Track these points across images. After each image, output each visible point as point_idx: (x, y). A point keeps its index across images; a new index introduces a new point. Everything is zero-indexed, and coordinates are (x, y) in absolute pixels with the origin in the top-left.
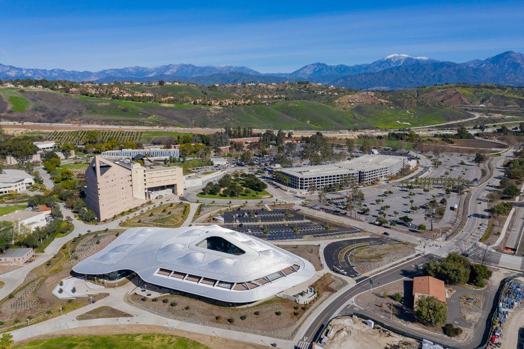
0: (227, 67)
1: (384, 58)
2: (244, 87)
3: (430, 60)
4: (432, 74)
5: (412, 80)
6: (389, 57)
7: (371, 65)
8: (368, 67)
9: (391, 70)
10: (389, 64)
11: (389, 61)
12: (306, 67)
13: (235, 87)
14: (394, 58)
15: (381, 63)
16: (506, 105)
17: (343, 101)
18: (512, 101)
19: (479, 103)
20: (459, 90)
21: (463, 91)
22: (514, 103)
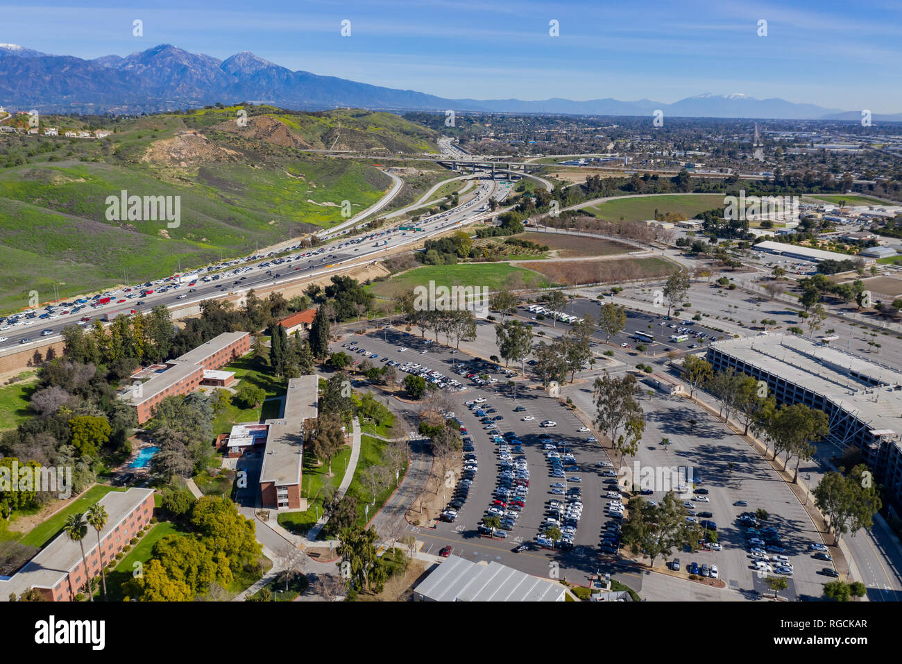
16: (368, 147)
17: (158, 156)
18: (373, 140)
19: (322, 144)
20: (277, 119)
21: (285, 121)
22: (379, 144)
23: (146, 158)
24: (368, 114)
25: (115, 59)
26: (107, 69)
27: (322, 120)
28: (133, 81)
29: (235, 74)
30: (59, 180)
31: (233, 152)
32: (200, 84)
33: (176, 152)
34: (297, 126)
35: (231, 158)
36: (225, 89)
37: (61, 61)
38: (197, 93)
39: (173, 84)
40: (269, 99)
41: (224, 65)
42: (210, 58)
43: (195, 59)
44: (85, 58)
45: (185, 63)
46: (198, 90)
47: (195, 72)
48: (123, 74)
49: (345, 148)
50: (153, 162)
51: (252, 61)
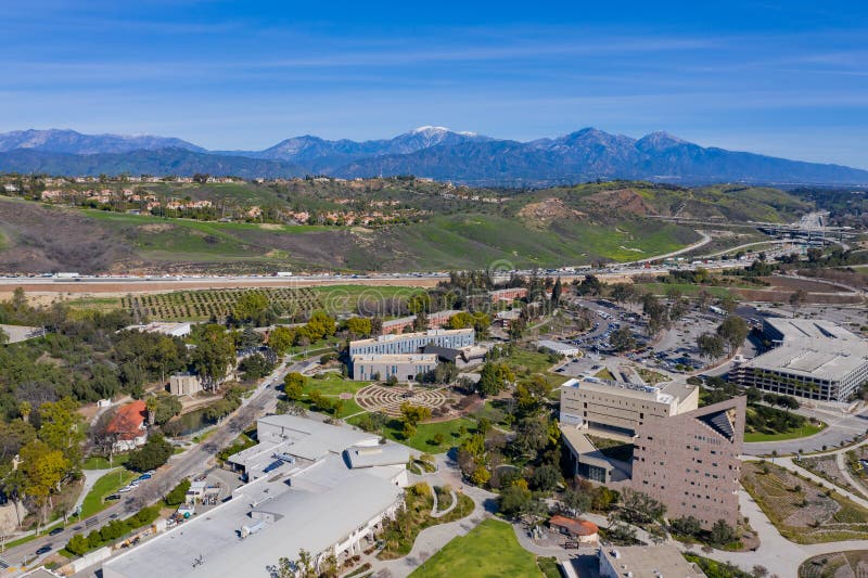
0: (143, 138)
1: (412, 132)
2: (313, 185)
3: (479, 137)
4: (492, 159)
5: (465, 168)
6: (420, 130)
7: (391, 142)
8: (387, 144)
9: (431, 151)
10: (421, 142)
11: (419, 136)
12: (287, 141)
13: (295, 185)
14: (427, 131)
15: (407, 139)
16: (709, 215)
17: (528, 213)
18: (715, 209)
19: (670, 213)
20: (635, 192)
21: (643, 194)
22: (719, 213)
23: (520, 214)
24: (745, 189)
25: (547, 141)
26: (538, 150)
27: (676, 194)
28: (558, 160)
29: (647, 152)
30: (468, 222)
31: (581, 213)
32: (615, 161)
33: (540, 211)
34: (652, 197)
35: (577, 217)
36: (636, 165)
37: (503, 144)
38: (610, 170)
39: (590, 161)
40: (675, 174)
41: (639, 144)
42: (626, 138)
43: (613, 139)
44: (522, 141)
45: (603, 143)
46: (610, 167)
47: (611, 151)
48: (549, 154)
49: (688, 216)
50: (524, 216)
51: (665, 139)
